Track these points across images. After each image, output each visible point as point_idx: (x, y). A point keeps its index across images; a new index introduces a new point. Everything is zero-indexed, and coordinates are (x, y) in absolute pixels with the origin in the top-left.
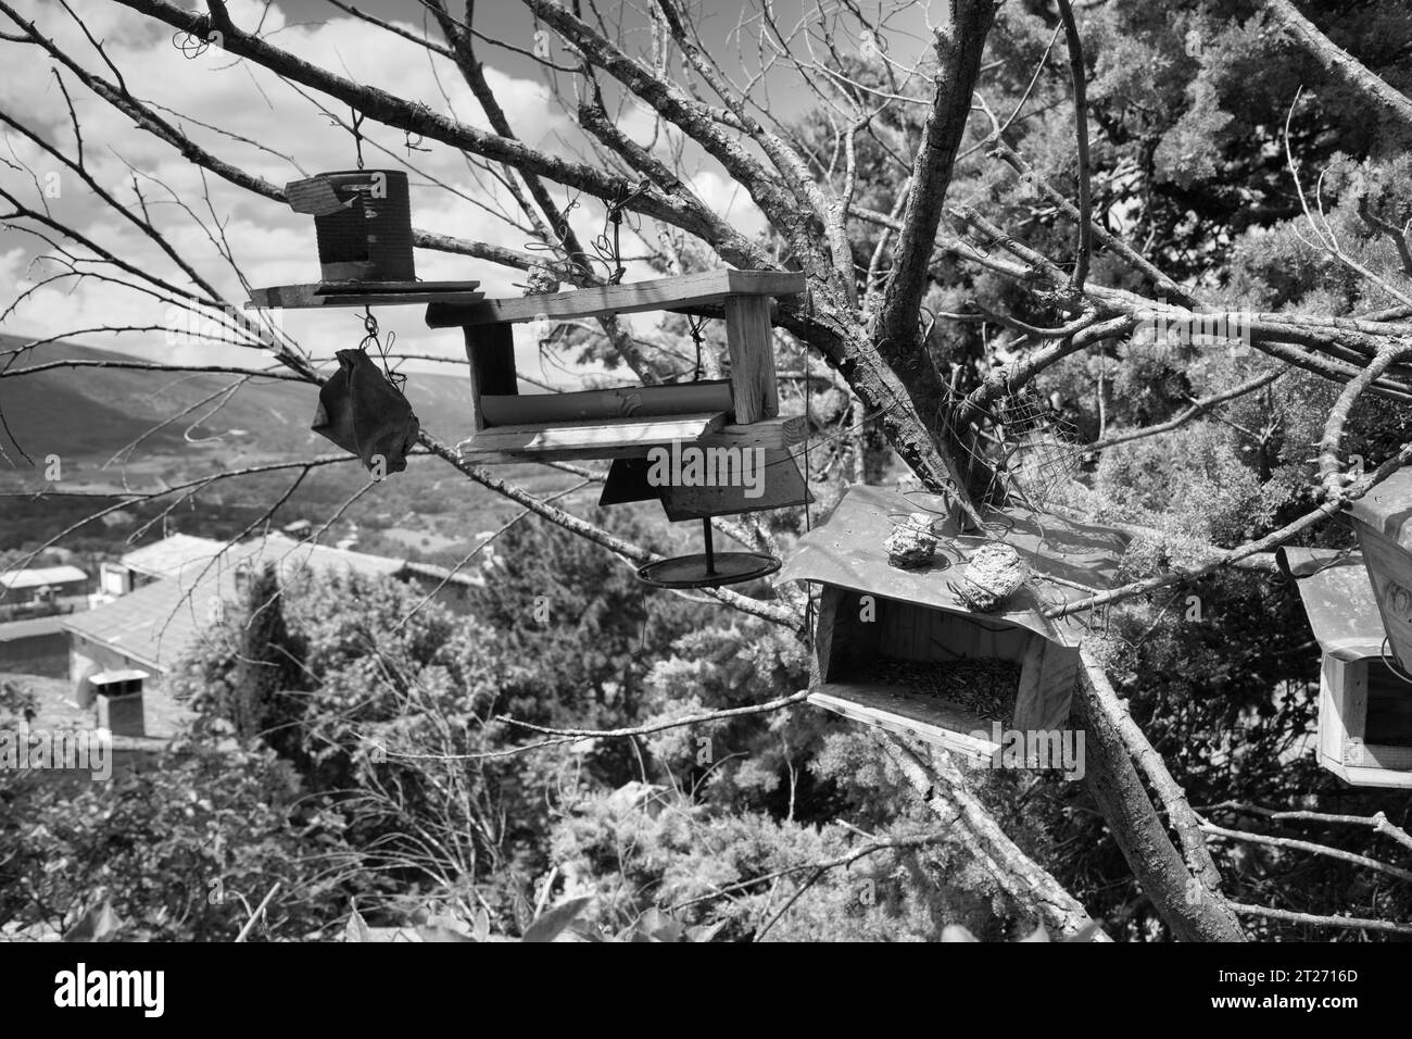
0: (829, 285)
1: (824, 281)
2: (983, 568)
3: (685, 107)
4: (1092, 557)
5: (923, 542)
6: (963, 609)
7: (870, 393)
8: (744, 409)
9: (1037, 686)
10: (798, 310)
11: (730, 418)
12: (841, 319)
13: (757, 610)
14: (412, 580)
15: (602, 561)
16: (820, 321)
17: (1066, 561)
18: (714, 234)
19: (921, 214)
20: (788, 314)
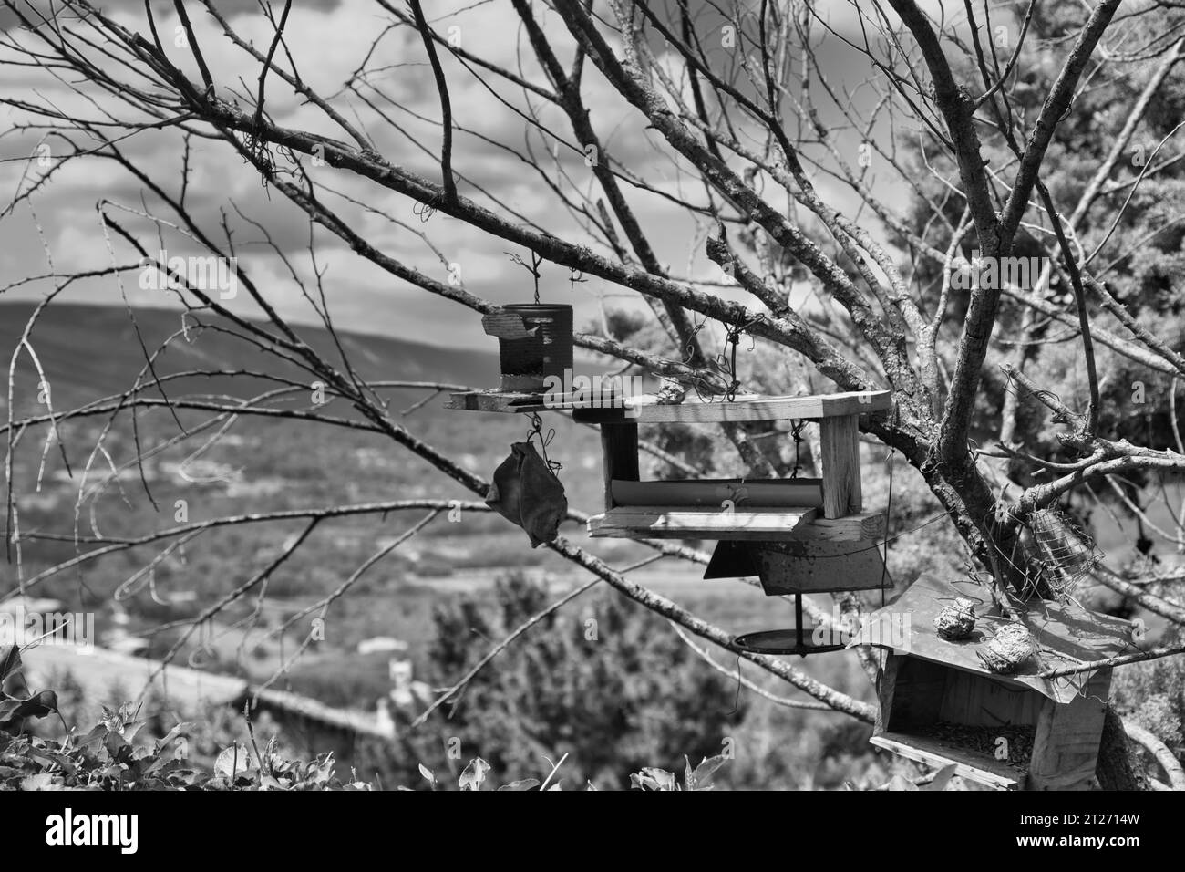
0: (915, 399)
1: (911, 396)
2: (1003, 641)
3: (797, 236)
4: (1102, 642)
5: (963, 620)
6: (987, 671)
7: (946, 495)
8: (832, 507)
9: (1048, 738)
10: (885, 420)
11: (820, 513)
12: (924, 430)
13: (853, 708)
14: (265, 717)
15: (615, 701)
16: (905, 431)
17: (1079, 643)
18: (816, 353)
19: (963, 378)
20: (877, 423)
